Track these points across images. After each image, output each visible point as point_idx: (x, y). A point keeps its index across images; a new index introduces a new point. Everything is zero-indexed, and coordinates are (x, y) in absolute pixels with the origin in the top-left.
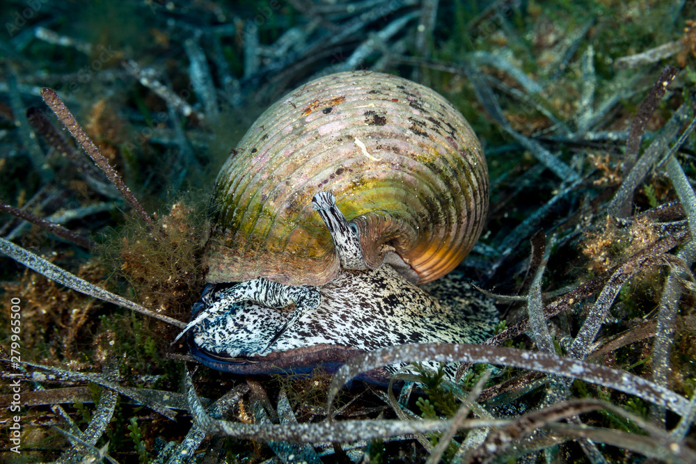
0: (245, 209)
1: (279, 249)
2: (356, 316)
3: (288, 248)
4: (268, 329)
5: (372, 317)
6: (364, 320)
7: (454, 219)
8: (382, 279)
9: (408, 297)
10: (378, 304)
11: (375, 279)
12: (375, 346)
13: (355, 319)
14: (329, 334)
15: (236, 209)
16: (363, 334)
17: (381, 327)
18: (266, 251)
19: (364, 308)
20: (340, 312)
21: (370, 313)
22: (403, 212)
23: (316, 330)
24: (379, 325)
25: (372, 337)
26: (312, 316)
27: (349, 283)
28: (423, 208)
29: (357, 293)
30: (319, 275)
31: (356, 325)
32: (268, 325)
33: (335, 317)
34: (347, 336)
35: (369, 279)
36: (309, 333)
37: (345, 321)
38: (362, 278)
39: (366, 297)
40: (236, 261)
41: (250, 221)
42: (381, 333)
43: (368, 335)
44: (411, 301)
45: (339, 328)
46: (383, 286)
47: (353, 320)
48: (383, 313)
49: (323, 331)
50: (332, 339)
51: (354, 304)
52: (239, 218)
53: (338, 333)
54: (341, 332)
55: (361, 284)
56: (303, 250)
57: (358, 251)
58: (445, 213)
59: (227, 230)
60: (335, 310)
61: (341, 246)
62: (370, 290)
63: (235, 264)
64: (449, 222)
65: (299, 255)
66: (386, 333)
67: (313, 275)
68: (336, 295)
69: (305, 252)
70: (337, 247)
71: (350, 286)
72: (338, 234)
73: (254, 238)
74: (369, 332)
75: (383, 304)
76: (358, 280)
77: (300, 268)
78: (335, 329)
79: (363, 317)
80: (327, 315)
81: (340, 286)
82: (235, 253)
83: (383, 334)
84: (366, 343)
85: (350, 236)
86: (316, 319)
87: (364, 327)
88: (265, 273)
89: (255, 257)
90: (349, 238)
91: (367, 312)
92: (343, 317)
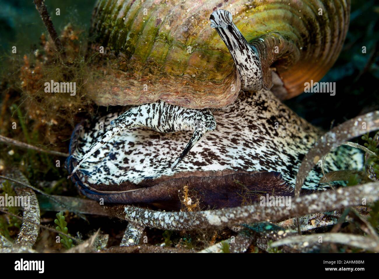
0: (139, 33)
1: (178, 72)
2: (246, 138)
3: (189, 71)
4: (160, 165)
5: (261, 137)
6: (255, 141)
7: (329, 38)
8: (264, 102)
9: (285, 118)
10: (263, 125)
11: (258, 102)
12: (270, 165)
13: (246, 141)
14: (223, 159)
15: (130, 33)
16: (257, 154)
17: (271, 147)
18: (165, 74)
19: (253, 130)
20: (231, 137)
21: (258, 135)
22: (290, 33)
23: (209, 158)
24: (269, 145)
25: (266, 156)
26: (203, 144)
27: (237, 109)
28: (305, 29)
29: (245, 117)
30: (219, 97)
31: (248, 146)
32: (160, 162)
33: (225, 142)
34: (241, 158)
35: (253, 103)
36: (203, 162)
37: (237, 143)
38: (247, 102)
39: (252, 119)
40: (132, 84)
41: (145, 45)
42: (273, 152)
43: (262, 154)
44: (288, 122)
45: (231, 152)
46: (265, 109)
47: (244, 142)
48: (269, 134)
49: (216, 158)
50: (228, 164)
51: (243, 127)
52: (133, 42)
53: (232, 157)
54: (235, 155)
55: (247, 108)
56: (203, 73)
57: (259, 70)
58: (322, 33)
59: (121, 54)
60: (225, 135)
61: (241, 65)
62: (255, 113)
63: (132, 87)
64: (324, 42)
65: (200, 78)
66: (277, 153)
67: (214, 98)
68: (225, 120)
69: (205, 76)
70: (238, 67)
71: (238, 111)
72: (238, 52)
73: (151, 62)
74: (262, 151)
75: (267, 126)
76: (245, 104)
77: (200, 91)
78: (228, 154)
79: (253, 138)
80: (218, 140)
81: (228, 111)
82: (131, 76)
83: (275, 154)
84: (262, 163)
85: (250, 53)
86: (207, 147)
87: (256, 147)
88: (165, 97)
89: (153, 80)
90: (249, 57)
91: (255, 133)
92: (234, 141)
